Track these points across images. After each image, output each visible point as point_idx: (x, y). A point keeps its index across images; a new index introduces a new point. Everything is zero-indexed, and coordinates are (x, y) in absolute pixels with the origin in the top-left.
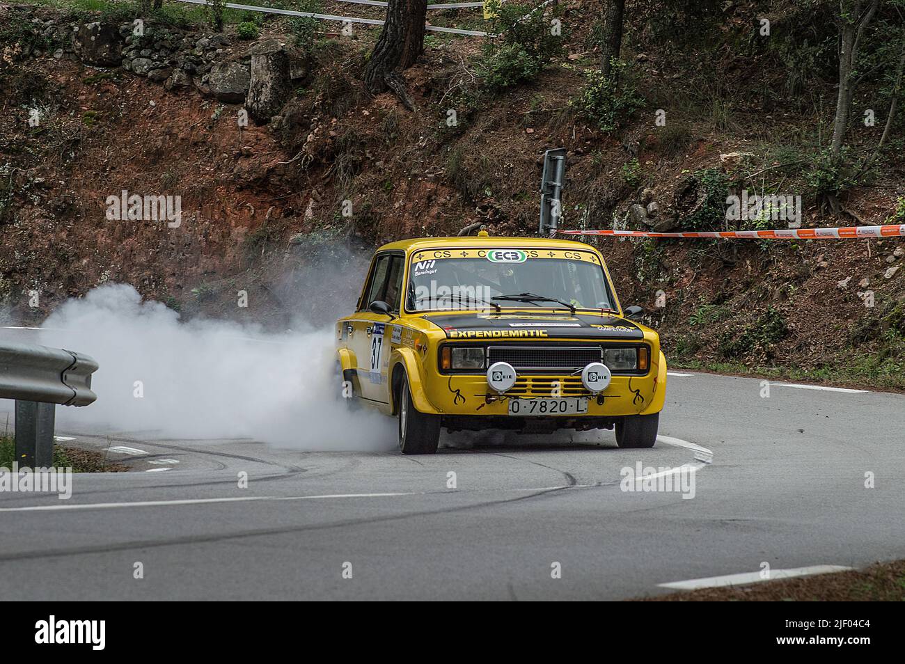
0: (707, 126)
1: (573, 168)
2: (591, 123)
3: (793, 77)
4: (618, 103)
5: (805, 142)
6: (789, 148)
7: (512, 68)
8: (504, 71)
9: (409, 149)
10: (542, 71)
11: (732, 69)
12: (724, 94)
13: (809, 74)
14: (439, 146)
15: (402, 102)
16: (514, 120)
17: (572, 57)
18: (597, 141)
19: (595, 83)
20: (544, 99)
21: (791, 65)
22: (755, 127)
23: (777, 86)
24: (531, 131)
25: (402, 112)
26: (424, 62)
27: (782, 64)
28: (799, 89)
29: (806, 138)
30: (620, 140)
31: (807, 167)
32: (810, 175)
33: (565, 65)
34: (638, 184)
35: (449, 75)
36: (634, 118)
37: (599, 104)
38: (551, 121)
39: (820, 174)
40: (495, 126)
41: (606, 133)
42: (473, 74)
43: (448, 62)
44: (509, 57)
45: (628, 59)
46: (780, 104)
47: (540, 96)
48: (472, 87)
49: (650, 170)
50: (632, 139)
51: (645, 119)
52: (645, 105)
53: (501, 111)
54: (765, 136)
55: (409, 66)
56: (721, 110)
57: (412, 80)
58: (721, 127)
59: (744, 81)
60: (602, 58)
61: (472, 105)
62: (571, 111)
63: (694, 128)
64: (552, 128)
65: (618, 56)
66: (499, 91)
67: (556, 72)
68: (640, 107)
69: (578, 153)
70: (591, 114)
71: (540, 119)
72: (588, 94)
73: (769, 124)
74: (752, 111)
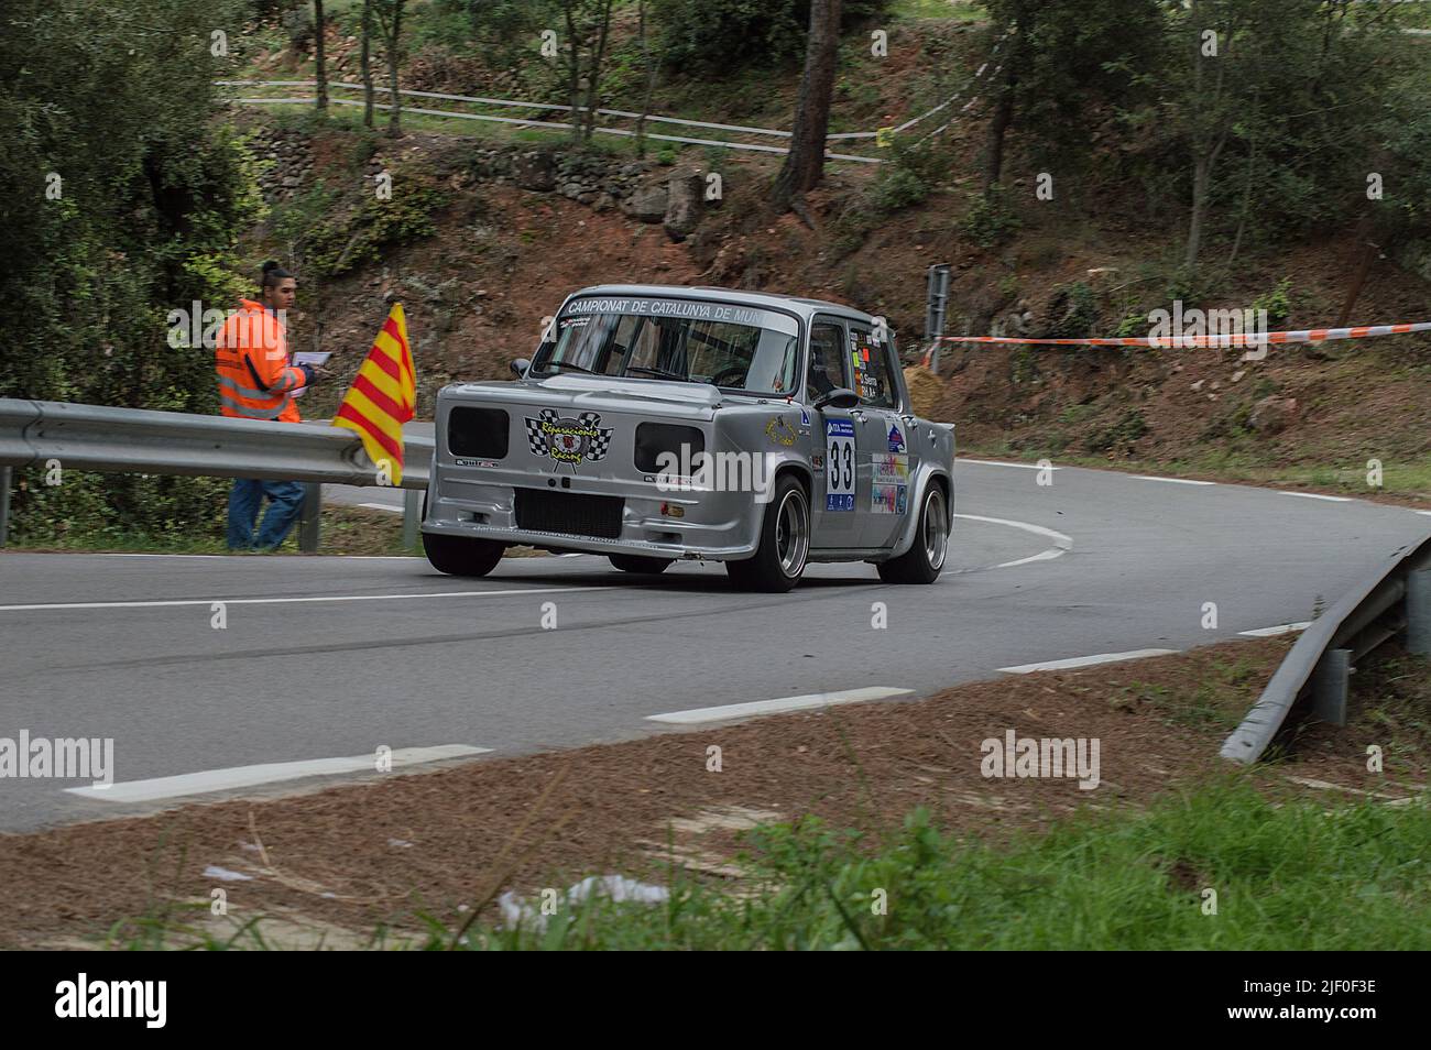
0: (1077, 244)
1: (958, 281)
2: (972, 240)
3: (1154, 202)
4: (997, 222)
5: (1164, 259)
6: (1150, 264)
7: (902, 191)
8: (895, 194)
9: (810, 263)
10: (931, 195)
11: (1101, 193)
12: (1092, 215)
13: (1168, 197)
14: (838, 261)
15: (804, 222)
16: (905, 237)
17: (958, 181)
18: (979, 257)
19: (976, 206)
20: (931, 219)
21: (1152, 189)
22: (1120, 246)
23: (1139, 208)
24: (919, 247)
25: (803, 230)
26: (823, 186)
27: (1144, 189)
28: (1160, 212)
29: (1166, 255)
30: (998, 255)
31: (1164, 281)
32: (1168, 289)
33: (950, 189)
34: (1015, 296)
35: (847, 197)
36: (1012, 236)
37: (980, 225)
38: (937, 239)
39: (1177, 288)
40: (888, 243)
41: (986, 250)
42: (869, 197)
43: (846, 186)
44: (901, 182)
45: (1006, 184)
46: (1143, 225)
47: (928, 216)
48: (867, 208)
49: (1026, 284)
50: (1010, 256)
51: (1021, 237)
52: (1021, 225)
53: (893, 229)
54: (1127, 253)
55: (811, 189)
56: (1089, 230)
57: (812, 202)
58: (1090, 244)
59: (1111, 203)
60: (983, 183)
61: (867, 224)
62: (955, 231)
63: (1065, 246)
64: (938, 245)
65: (997, 181)
66: (891, 212)
67: (943, 194)
68: (1017, 227)
69: (961, 268)
70: (973, 233)
71: (927, 236)
72: (970, 214)
73: (1132, 243)
74: (1118, 231)
